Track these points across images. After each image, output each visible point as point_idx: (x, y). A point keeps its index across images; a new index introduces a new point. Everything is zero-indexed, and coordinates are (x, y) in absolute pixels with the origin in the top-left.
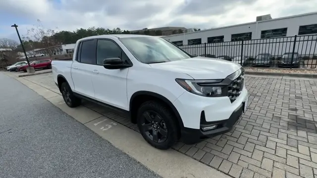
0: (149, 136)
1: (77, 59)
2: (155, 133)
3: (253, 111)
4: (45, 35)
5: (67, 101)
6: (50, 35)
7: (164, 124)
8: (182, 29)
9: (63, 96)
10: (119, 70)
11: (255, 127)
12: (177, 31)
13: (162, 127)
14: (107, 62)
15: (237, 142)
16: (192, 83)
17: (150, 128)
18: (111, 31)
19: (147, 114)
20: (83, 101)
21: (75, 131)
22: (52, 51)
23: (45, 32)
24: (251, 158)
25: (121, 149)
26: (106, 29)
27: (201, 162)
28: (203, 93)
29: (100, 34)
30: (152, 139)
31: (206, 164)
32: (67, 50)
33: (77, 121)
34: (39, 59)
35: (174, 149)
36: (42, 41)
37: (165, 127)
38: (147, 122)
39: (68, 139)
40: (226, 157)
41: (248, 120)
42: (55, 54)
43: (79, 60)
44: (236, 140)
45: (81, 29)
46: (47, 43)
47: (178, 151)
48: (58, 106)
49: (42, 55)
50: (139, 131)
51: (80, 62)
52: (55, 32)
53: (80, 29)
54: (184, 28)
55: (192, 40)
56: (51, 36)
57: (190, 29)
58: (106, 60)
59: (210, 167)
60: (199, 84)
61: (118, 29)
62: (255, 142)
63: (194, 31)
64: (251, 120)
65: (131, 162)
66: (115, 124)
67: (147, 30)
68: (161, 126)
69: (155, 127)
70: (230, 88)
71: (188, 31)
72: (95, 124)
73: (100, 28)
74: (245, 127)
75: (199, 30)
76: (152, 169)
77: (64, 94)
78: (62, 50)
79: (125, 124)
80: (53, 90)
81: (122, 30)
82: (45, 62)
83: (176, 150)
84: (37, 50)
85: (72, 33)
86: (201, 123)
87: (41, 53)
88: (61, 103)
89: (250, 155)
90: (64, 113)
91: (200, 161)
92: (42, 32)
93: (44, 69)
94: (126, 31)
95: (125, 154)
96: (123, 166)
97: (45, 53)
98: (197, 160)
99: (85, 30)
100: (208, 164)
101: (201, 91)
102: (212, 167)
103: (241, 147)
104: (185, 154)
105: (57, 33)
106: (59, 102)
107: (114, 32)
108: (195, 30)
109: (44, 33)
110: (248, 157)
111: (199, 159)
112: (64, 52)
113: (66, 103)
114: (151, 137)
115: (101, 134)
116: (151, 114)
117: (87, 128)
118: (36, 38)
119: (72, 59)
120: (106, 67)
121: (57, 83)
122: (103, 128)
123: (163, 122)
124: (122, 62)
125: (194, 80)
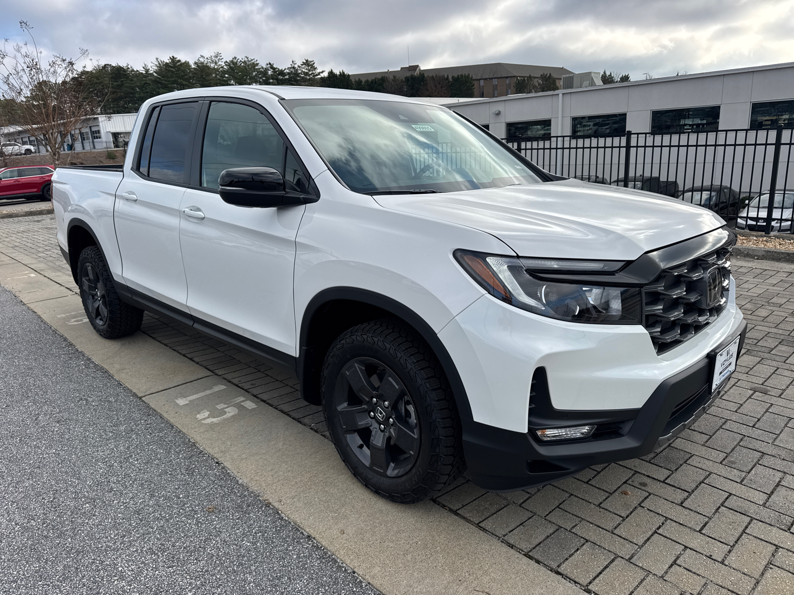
0: (357, 451)
1: (137, 168)
2: (378, 440)
3: (774, 400)
4: (42, 78)
5: (93, 315)
6: (60, 76)
7: (411, 408)
8: (555, 75)
9: (83, 294)
10: (273, 210)
11: (766, 461)
12: (536, 82)
13: (403, 419)
14: (232, 180)
15: (681, 504)
16: (511, 268)
17: (362, 423)
18: (282, 73)
19: (355, 370)
20: (147, 316)
21: (109, 418)
22: (63, 136)
23: (44, 65)
24: (722, 562)
25: (254, 487)
26: (263, 64)
27: (531, 558)
28: (548, 303)
29: (241, 82)
30: (367, 463)
31: (545, 566)
32: (115, 135)
33: (120, 384)
34: (14, 164)
35: (444, 506)
36: (33, 98)
37: (413, 419)
38: (354, 399)
39: (84, 441)
40: (626, 550)
41: (744, 430)
42: (71, 147)
43: (144, 170)
44: (679, 496)
45: (173, 59)
46: (46, 105)
47: (455, 513)
48: (61, 331)
49: (28, 151)
50: (327, 434)
51: (148, 177)
52: (79, 68)
53: (167, 60)
54: (562, 70)
55: (591, 118)
56: (64, 82)
57: (587, 76)
58: (229, 175)
59: (560, 577)
60: (533, 272)
61: (307, 63)
62: (752, 510)
63: (599, 82)
64: (756, 433)
65: (283, 534)
66: (250, 405)
67: (417, 73)
68: (399, 418)
69: (379, 416)
70: (655, 298)
71: (576, 82)
72: (181, 402)
73: (241, 57)
74: (728, 455)
75: (625, 79)
76: (351, 562)
77: (86, 288)
78: (96, 135)
79: (286, 408)
80: (52, 275)
81: (323, 69)
82: (35, 177)
83: (451, 510)
84: (12, 129)
85: (138, 75)
86: (531, 412)
87: (24, 143)
88: (73, 322)
89: (719, 551)
90: (80, 354)
91: (527, 555)
92: (34, 67)
93: (30, 199)
94: (337, 72)
95: (268, 505)
96: (254, 544)
97: (37, 143)
98: (519, 550)
99: (187, 64)
100: (554, 565)
101: (539, 299)
102: (565, 577)
103: (696, 521)
104: (478, 525)
105: (84, 73)
106: (68, 319)
107: (292, 78)
108: (607, 79)
109: (39, 70)
110: (710, 557)
111: (526, 547)
112: (105, 142)
113: (92, 322)
114: (365, 456)
115: (195, 435)
116: (370, 370)
117: (150, 412)
118: (11, 87)
119: (122, 167)
120: (229, 198)
121: (66, 249)
122: (207, 414)
123: (408, 403)
124: (282, 185)
125: (518, 257)
